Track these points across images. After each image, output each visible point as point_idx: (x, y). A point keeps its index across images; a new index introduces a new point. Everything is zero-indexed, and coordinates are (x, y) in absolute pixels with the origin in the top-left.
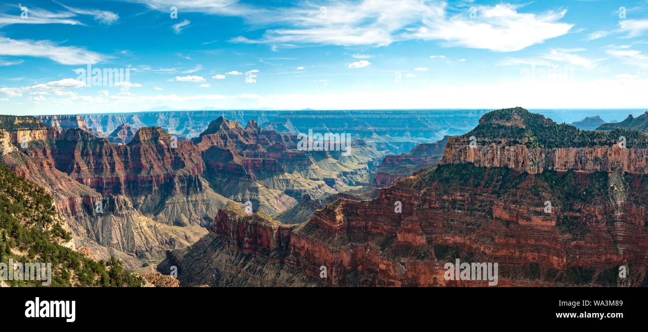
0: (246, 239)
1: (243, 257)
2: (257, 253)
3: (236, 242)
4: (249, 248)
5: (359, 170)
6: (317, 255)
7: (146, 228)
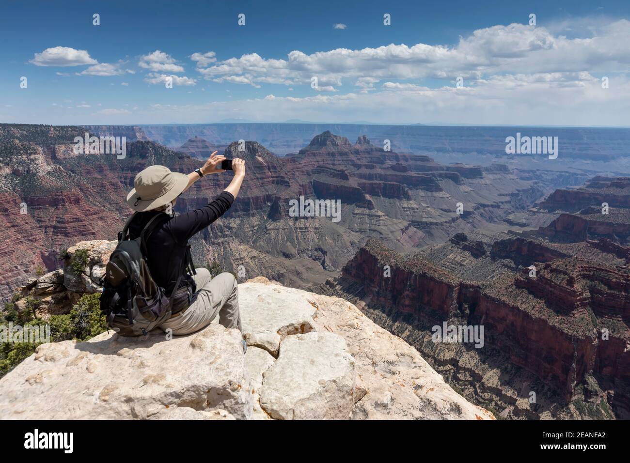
0: (407, 292)
1: (400, 316)
2: (422, 314)
3: (389, 296)
4: (408, 306)
5: (502, 203)
6: (533, 337)
7: (248, 259)
